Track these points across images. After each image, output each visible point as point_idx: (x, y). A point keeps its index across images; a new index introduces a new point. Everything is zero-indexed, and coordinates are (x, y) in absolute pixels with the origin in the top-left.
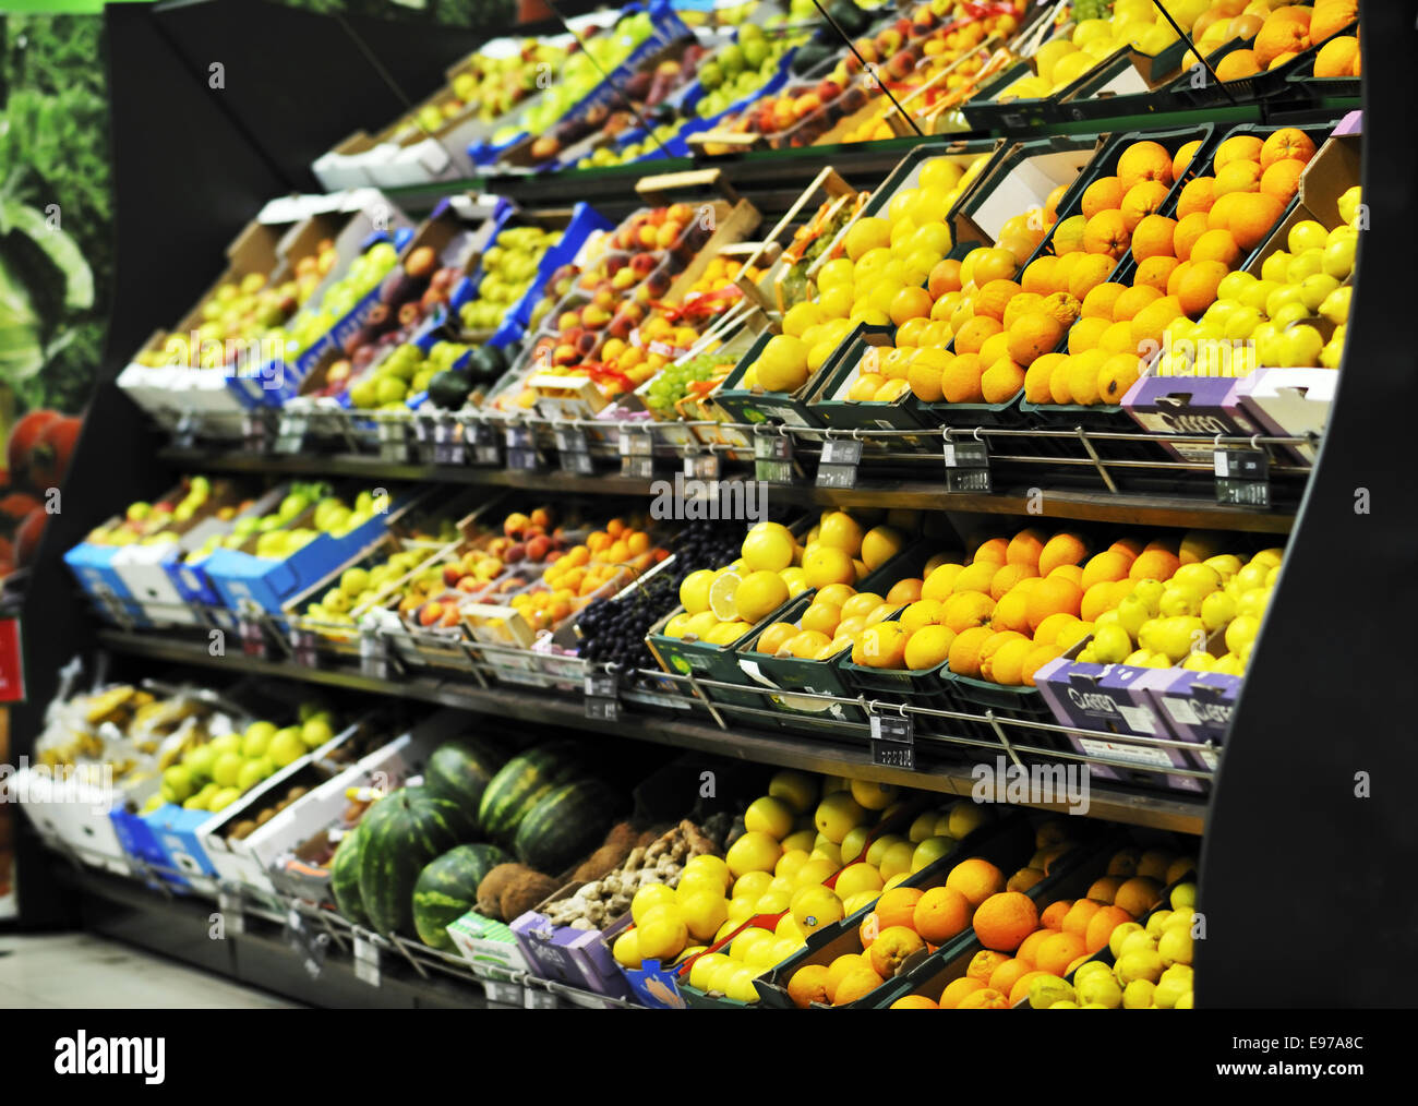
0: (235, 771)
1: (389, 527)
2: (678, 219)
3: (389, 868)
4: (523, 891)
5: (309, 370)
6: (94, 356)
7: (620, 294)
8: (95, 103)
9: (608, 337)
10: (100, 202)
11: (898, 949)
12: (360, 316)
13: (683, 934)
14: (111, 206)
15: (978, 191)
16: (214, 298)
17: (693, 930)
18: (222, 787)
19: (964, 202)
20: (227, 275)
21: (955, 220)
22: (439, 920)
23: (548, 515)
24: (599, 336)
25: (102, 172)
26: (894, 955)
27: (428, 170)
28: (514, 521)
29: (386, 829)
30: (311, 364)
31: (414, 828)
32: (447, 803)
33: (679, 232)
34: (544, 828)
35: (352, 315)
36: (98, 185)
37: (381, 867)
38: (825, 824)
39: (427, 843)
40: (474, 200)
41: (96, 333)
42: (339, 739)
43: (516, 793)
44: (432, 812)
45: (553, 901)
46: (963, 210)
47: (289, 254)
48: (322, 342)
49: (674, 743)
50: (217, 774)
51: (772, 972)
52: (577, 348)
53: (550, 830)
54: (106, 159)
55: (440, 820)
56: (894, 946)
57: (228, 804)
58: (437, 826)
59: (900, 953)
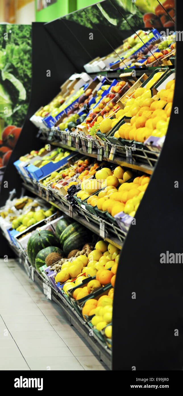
0: (27, 222)
1: (68, 161)
2: (121, 85)
3: (33, 251)
4: (52, 260)
5: (59, 119)
6: (25, 113)
7: (104, 104)
8: (29, 48)
9: (99, 115)
10: (29, 73)
11: (92, 286)
12: (73, 106)
13: (67, 276)
14: (31, 74)
15: (159, 82)
16: (57, 98)
17: (71, 275)
18: (24, 226)
19: (155, 84)
20: (60, 93)
21: (152, 89)
22: (39, 266)
23: (88, 161)
24: (97, 115)
25: (30, 65)
26: (91, 287)
27: (100, 68)
28: (80, 162)
29: (33, 241)
30: (59, 118)
31: (40, 241)
32: (50, 235)
33: (121, 88)
34: (69, 244)
35: (71, 105)
36: (28, 69)
37: (31, 251)
38: (109, 249)
39: (43, 245)
40: (101, 77)
41: (26, 107)
42: (53, 215)
43: (68, 234)
44: (45, 237)
45: (56, 264)
46: (154, 87)
47: (69, 89)
48: (63, 112)
49: (83, 225)
50: (23, 222)
51: (71, 289)
52: (91, 118)
53: (70, 244)
54: (30, 62)
55: (47, 239)
56: (92, 285)
57: (23, 230)
58: (46, 241)
59: (93, 287)
